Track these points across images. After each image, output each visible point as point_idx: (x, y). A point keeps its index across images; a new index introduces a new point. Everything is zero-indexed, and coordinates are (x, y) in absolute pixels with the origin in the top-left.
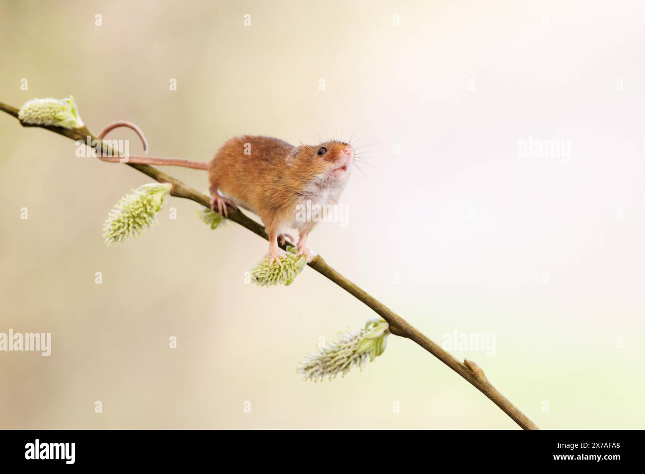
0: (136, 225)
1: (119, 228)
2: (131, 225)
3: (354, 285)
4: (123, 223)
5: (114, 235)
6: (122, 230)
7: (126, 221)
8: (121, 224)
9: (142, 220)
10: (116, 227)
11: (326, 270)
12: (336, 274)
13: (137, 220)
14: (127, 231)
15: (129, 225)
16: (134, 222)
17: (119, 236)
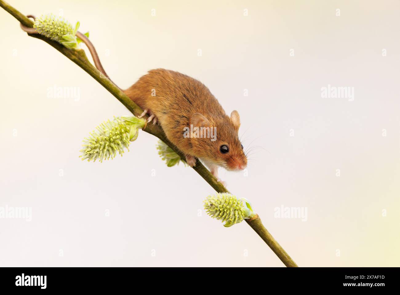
0: (110, 149)
1: (95, 148)
2: (107, 148)
3: (281, 248)
4: (100, 144)
5: (90, 152)
6: (97, 150)
7: (103, 143)
8: (98, 145)
9: (116, 146)
10: (93, 146)
11: (260, 230)
12: (268, 235)
13: (112, 145)
14: (101, 152)
15: (104, 148)
16: (110, 146)
17: (93, 154)
